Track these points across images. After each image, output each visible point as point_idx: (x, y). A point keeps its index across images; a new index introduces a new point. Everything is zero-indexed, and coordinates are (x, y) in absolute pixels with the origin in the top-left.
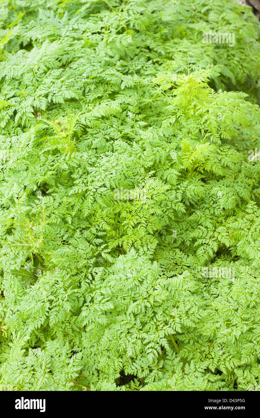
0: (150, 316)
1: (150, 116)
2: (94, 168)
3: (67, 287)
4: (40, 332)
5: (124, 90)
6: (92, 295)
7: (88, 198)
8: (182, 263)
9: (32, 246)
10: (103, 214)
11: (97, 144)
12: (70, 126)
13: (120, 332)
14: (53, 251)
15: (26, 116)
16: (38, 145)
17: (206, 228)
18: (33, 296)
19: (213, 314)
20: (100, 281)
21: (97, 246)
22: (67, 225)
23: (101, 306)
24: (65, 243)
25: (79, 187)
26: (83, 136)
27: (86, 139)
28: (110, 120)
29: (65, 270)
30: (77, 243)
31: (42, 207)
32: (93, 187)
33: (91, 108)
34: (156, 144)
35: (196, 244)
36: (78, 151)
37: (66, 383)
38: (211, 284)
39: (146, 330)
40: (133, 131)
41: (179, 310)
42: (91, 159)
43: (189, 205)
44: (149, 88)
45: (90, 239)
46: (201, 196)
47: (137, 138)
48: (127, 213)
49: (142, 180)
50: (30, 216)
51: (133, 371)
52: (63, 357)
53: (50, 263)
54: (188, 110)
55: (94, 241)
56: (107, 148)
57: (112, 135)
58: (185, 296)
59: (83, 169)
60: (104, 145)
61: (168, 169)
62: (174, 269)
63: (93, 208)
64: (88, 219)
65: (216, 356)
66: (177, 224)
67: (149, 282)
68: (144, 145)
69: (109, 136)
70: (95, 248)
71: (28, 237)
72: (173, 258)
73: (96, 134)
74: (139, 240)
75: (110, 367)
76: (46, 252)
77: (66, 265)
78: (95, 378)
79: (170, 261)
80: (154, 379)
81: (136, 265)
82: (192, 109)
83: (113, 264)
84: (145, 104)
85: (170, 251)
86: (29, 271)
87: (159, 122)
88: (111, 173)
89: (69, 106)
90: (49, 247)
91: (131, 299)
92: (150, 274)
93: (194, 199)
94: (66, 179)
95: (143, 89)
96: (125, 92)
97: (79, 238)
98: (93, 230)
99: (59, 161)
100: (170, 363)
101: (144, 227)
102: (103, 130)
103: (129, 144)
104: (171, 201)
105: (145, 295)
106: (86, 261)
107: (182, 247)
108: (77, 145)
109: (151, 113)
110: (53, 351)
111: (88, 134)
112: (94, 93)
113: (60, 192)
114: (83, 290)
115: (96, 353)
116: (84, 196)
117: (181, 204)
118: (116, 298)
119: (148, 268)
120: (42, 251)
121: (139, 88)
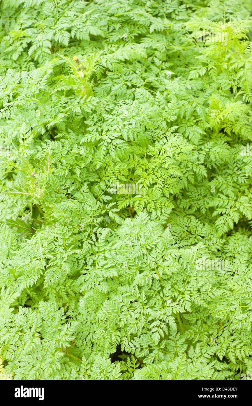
0: (157, 290)
1: (178, 66)
2: (111, 115)
3: (67, 246)
4: (32, 291)
5: (152, 34)
6: (94, 258)
7: (100, 148)
8: (196, 233)
9: (32, 195)
10: (115, 169)
11: (116, 90)
12: (90, 66)
13: (121, 305)
14: (55, 204)
15: (42, 50)
16: (52, 83)
17: (227, 196)
18: (28, 252)
19: (228, 295)
20: (105, 243)
21: (105, 203)
22: (74, 176)
23: (103, 272)
24: (70, 196)
25: (92, 135)
26: (102, 79)
27: (105, 84)
28: (133, 65)
29: (66, 227)
30: (83, 198)
31: (48, 153)
32: (108, 137)
33: (114, 49)
34: (182, 97)
35: (215, 213)
36: (95, 96)
37: (56, 351)
38: (225, 259)
39: (150, 306)
40: (157, 81)
41: (189, 286)
42: (109, 105)
43: (211, 168)
44: (179, 34)
45: (98, 195)
46: (225, 160)
47: (162, 88)
48: (143, 171)
49: (163, 134)
50: (33, 161)
51: (131, 349)
52: (57, 322)
53: (51, 217)
54: (221, 63)
55: (102, 197)
56: (128, 96)
57: (134, 82)
58: (198, 271)
59: (98, 116)
60: (124, 92)
61: (192, 126)
62: (187, 238)
63: (104, 160)
64: (98, 172)
65: (226, 341)
66: (195, 188)
67: (158, 251)
68: (169, 96)
69: (130, 82)
70: (102, 205)
71: (29, 186)
72: (187, 225)
73: (116, 79)
74: (153, 202)
75: (106, 340)
76: (47, 204)
77: (68, 221)
78: (88, 350)
79: (183, 228)
80: (154, 361)
81: (145, 232)
82: (226, 62)
83: (120, 225)
84: (173, 51)
85: (184, 217)
86: (26, 223)
87: (186, 73)
88: (130, 123)
89: (89, 44)
90: (52, 199)
91: (137, 269)
92: (161, 243)
93: (217, 163)
94: (78, 125)
95: (172, 35)
96: (153, 35)
97: (85, 193)
98: (103, 185)
99: (73, 104)
100: (173, 344)
101: (160, 188)
102: (125, 75)
103: (152, 94)
104: (193, 163)
105: (153, 265)
106: (91, 219)
107: (197, 214)
108: (94, 89)
109: (178, 63)
110: (46, 314)
111: (107, 77)
112: (118, 33)
113: (70, 138)
114: (84, 252)
115: (93, 322)
116: (96, 146)
117: (203, 167)
118: (121, 267)
119: (158, 235)
120: (43, 202)
121: (168, 33)
